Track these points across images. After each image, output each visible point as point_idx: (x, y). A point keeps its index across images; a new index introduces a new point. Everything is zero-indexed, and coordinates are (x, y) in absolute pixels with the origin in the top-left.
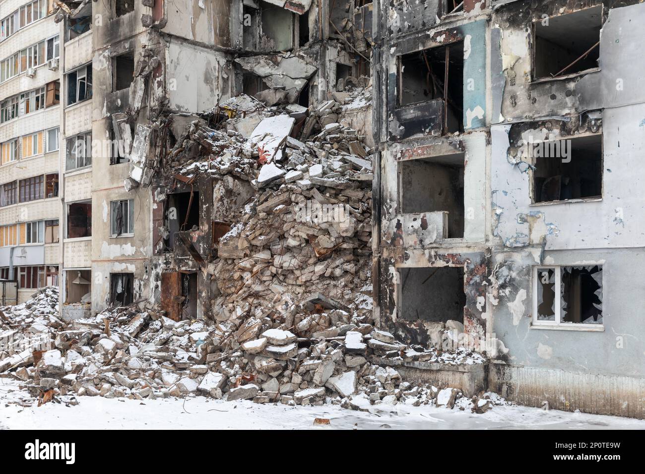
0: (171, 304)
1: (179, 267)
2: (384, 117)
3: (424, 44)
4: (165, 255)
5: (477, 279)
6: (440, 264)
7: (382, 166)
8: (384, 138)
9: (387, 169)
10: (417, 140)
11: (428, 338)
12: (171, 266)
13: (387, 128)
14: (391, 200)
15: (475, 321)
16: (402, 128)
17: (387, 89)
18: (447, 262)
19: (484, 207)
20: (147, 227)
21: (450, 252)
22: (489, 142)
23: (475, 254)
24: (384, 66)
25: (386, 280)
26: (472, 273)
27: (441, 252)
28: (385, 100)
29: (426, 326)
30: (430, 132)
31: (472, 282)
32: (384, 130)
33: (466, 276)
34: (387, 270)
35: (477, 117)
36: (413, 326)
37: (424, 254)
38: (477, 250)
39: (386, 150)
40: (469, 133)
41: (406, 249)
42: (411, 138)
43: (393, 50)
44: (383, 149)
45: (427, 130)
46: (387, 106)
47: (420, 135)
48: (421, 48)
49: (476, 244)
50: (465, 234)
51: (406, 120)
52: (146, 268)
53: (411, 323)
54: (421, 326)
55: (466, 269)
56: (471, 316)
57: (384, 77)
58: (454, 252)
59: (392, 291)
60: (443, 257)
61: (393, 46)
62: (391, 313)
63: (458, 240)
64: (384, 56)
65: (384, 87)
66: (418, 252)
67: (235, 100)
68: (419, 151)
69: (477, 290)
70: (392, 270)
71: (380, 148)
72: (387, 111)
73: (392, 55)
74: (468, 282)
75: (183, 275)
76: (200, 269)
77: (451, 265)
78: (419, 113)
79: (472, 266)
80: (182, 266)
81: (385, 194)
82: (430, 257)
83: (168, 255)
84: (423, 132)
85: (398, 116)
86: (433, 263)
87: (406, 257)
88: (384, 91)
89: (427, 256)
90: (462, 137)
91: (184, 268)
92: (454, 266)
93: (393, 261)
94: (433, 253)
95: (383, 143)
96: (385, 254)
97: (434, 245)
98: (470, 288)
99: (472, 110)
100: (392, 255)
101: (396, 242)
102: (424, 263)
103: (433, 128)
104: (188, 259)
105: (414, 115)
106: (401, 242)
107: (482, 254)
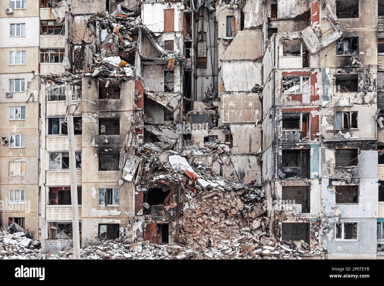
0: (152, 238)
1: (155, 221)
2: (276, 170)
3: (294, 147)
4: (145, 216)
5: (315, 226)
6: (301, 221)
7: (275, 187)
8: (276, 177)
9: (277, 188)
10: (291, 180)
11: (296, 246)
12: (150, 221)
13: (278, 174)
14: (279, 199)
15: (314, 240)
16: (284, 174)
17: (278, 160)
18: (304, 221)
19: (318, 204)
20: (130, 202)
21: (305, 218)
22: (320, 183)
23: (315, 219)
24: (276, 152)
25: (277, 227)
26: (313, 224)
27: (301, 218)
28: (277, 164)
29: (295, 242)
30: (297, 177)
31: (313, 227)
32: (276, 174)
33: (311, 226)
34: (278, 223)
35: (315, 175)
36: (289, 242)
37: (294, 218)
38: (315, 217)
39: (277, 181)
40: (313, 180)
41: (286, 216)
42: (289, 178)
43: (280, 147)
44: (276, 181)
45: (296, 177)
46: (278, 166)
47: (293, 178)
48: (293, 149)
49: (315, 215)
50: (311, 212)
51: (286, 172)
52: (130, 221)
53: (288, 241)
54: (293, 243)
55: (311, 223)
56: (313, 238)
57: (276, 156)
58: (306, 218)
59: (280, 231)
60: (302, 219)
61: (281, 146)
62: (280, 238)
63: (308, 214)
64: (276, 149)
65: (276, 159)
66: (292, 217)
67: (148, 145)
68: (292, 183)
69: (315, 230)
70: (280, 223)
71: (274, 180)
72: (278, 168)
73: (280, 149)
74: (312, 227)
75: (159, 225)
76: (171, 222)
77: (305, 222)
78: (292, 171)
79: (314, 222)
80: (158, 221)
81: (276, 197)
82: (297, 219)
83: (147, 216)
84: (293, 177)
85: (283, 170)
86: (298, 221)
87: (287, 219)
88: (277, 161)
89: (295, 219)
90: (309, 180)
91: (159, 222)
92: (306, 222)
93: (280, 220)
94: (298, 218)
95: (276, 179)
96: (277, 218)
97: (298, 215)
98: (313, 229)
99: (313, 172)
100: (280, 218)
101: (281, 214)
102: (294, 221)
103: (298, 176)
104: (163, 218)
105: (289, 171)
106: (284, 214)
107: (317, 219)
